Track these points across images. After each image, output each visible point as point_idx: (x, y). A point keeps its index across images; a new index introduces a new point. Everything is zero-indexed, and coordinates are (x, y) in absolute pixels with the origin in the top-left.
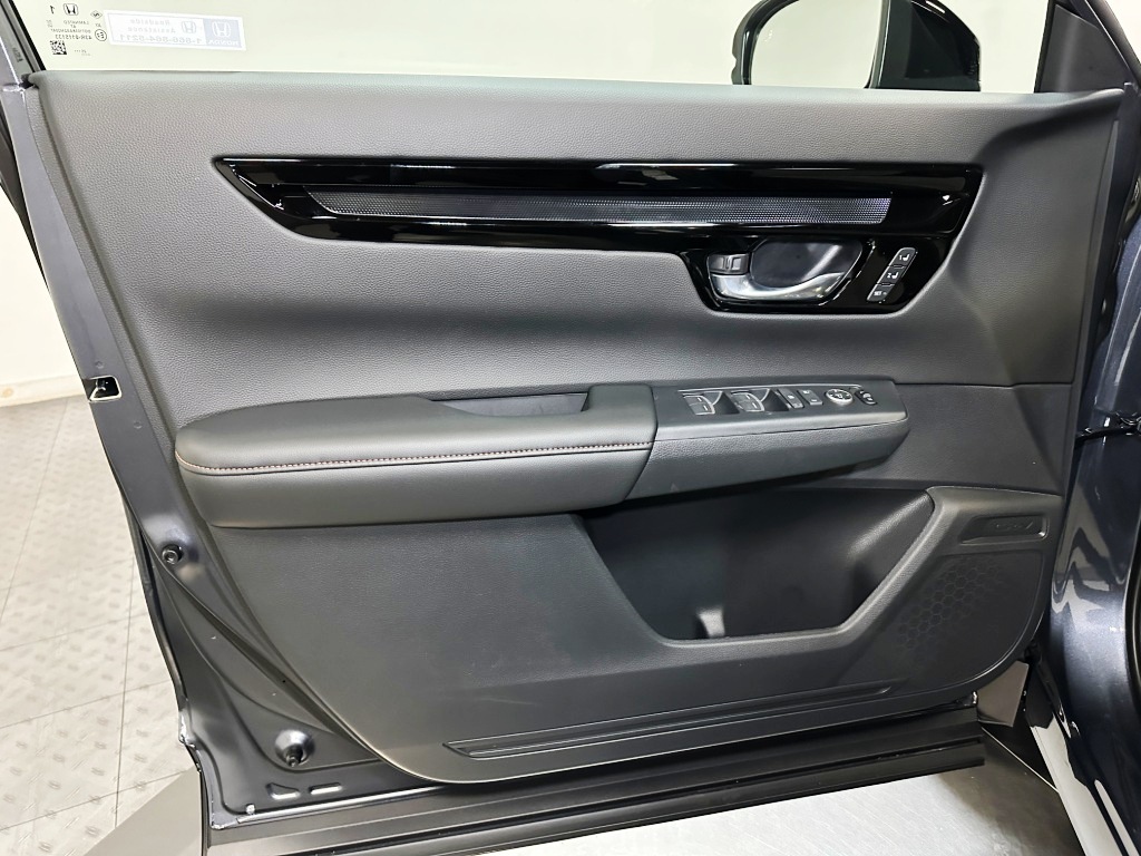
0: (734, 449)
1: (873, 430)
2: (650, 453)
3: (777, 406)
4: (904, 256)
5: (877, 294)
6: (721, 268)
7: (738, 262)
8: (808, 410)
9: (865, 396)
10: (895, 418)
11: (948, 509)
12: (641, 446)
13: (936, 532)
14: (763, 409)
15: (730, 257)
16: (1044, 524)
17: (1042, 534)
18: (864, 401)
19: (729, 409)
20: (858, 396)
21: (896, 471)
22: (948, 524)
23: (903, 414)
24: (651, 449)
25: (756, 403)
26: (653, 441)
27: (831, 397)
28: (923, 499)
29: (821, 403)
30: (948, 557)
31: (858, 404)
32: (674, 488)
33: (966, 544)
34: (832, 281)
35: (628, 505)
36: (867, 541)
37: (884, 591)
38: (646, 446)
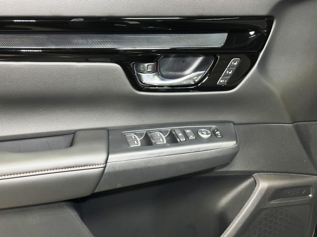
0: (150, 165)
1: (219, 152)
2: (104, 170)
3: (173, 140)
4: (235, 62)
5: (221, 81)
6: (142, 70)
7: (150, 67)
8: (188, 142)
9: (217, 133)
10: (230, 144)
11: (263, 185)
12: (100, 166)
13: (257, 197)
14: (165, 142)
15: (146, 65)
16: (311, 190)
17: (310, 196)
18: (216, 135)
19: (148, 142)
20: (213, 133)
21: (237, 167)
22: (263, 193)
23: (235, 142)
24: (105, 167)
25: (162, 139)
26: (106, 162)
27: (200, 134)
28: (250, 180)
29: (194, 138)
30: (264, 209)
31: (213, 138)
32: (119, 186)
33: (273, 202)
34: (198, 75)
35: (95, 196)
36: (225, 200)
37: (232, 228)
38: (102, 166)
